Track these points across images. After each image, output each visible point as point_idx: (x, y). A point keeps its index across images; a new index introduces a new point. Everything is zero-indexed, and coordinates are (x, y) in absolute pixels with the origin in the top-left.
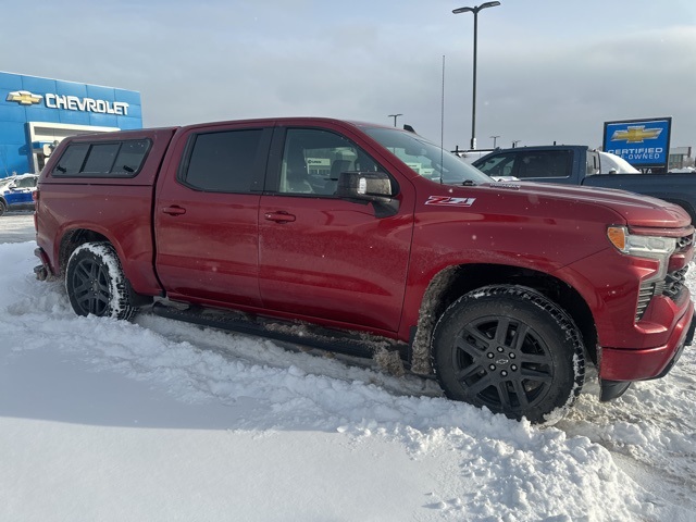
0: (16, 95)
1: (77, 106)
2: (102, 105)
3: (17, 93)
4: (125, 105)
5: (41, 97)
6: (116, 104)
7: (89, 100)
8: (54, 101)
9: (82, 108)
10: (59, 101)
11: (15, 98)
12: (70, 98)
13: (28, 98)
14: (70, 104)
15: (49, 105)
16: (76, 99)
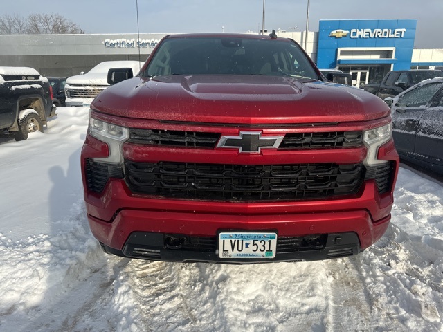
0: (334, 33)
1: (369, 35)
2: (386, 32)
3: (335, 32)
4: (403, 30)
5: (348, 32)
6: (396, 30)
7: (378, 30)
8: (355, 34)
9: (372, 36)
10: (359, 33)
11: (334, 35)
12: (365, 30)
13: (341, 34)
14: (365, 34)
15: (352, 36)
16: (369, 30)
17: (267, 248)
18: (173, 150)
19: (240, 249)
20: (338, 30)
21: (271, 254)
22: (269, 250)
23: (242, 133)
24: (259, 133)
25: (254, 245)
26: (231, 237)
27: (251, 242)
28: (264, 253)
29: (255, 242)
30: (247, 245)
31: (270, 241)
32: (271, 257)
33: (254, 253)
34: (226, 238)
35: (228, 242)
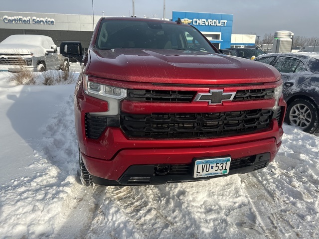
1: (205, 23)
2: (215, 22)
3: (183, 20)
4: (225, 21)
5: (191, 20)
6: (221, 21)
7: (210, 20)
8: (196, 22)
9: (207, 24)
10: (198, 21)
11: (182, 22)
12: (203, 20)
13: (187, 21)
14: (202, 22)
15: (194, 24)
16: (205, 20)
17: (224, 168)
18: (163, 105)
19: (207, 170)
20: (185, 19)
21: (226, 172)
22: (225, 169)
23: (212, 91)
24: (222, 90)
25: (216, 166)
26: (203, 163)
27: (214, 165)
28: (222, 171)
29: (217, 165)
30: (212, 167)
31: (226, 163)
32: (226, 174)
33: (216, 172)
34: (200, 163)
35: (200, 166)
